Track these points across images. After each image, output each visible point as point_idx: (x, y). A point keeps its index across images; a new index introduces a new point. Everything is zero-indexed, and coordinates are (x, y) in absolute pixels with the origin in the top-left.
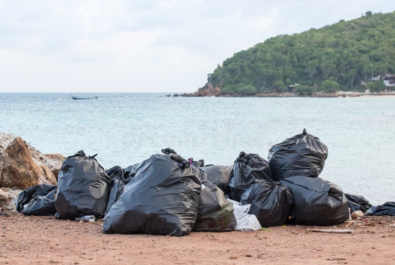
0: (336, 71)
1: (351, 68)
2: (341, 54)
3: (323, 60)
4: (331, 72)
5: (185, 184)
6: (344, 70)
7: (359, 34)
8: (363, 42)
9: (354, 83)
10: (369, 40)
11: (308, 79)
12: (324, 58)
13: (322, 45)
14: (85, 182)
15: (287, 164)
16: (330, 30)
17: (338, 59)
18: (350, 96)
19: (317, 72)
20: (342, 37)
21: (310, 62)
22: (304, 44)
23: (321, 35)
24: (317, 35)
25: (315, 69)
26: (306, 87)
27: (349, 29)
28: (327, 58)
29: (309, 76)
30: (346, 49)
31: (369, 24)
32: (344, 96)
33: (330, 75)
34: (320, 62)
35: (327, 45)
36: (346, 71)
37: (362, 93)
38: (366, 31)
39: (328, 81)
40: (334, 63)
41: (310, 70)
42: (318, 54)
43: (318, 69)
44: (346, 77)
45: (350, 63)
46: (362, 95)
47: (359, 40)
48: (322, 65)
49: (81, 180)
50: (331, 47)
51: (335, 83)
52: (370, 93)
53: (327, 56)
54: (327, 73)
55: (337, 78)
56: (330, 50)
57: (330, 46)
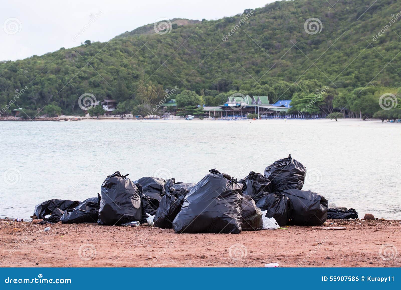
0: (58, 96)
1: (72, 93)
2: (62, 80)
3: (46, 85)
4: (53, 97)
5: (235, 195)
6: (65, 95)
7: (79, 62)
8: (83, 69)
9: (74, 108)
10: (89, 68)
11: (31, 103)
12: (47, 83)
13: (44, 71)
14: (127, 196)
15: (282, 181)
16: (52, 57)
17: (60, 85)
18: (71, 120)
19: (39, 97)
20: (63, 64)
21: (33, 87)
22: (27, 70)
23: (43, 61)
24: (39, 62)
25: (38, 94)
26: (30, 111)
27: (69, 57)
28: (49, 84)
29: (33, 101)
30: (67, 76)
31: (88, 53)
32: (66, 120)
33: (53, 100)
34: (43, 88)
35: (49, 71)
36: (68, 96)
37: (83, 117)
38: (85, 59)
39: (51, 106)
40: (56, 88)
41: (33, 95)
42: (40, 80)
43: (41, 94)
44: (67, 101)
45: (71, 88)
46: (83, 119)
47: (79, 67)
48: (45, 90)
49: (124, 194)
50: (53, 74)
51: (57, 108)
52: (90, 117)
53: (49, 82)
54: (49, 98)
55: (59, 103)
56: (52, 76)
57: (52, 72)
